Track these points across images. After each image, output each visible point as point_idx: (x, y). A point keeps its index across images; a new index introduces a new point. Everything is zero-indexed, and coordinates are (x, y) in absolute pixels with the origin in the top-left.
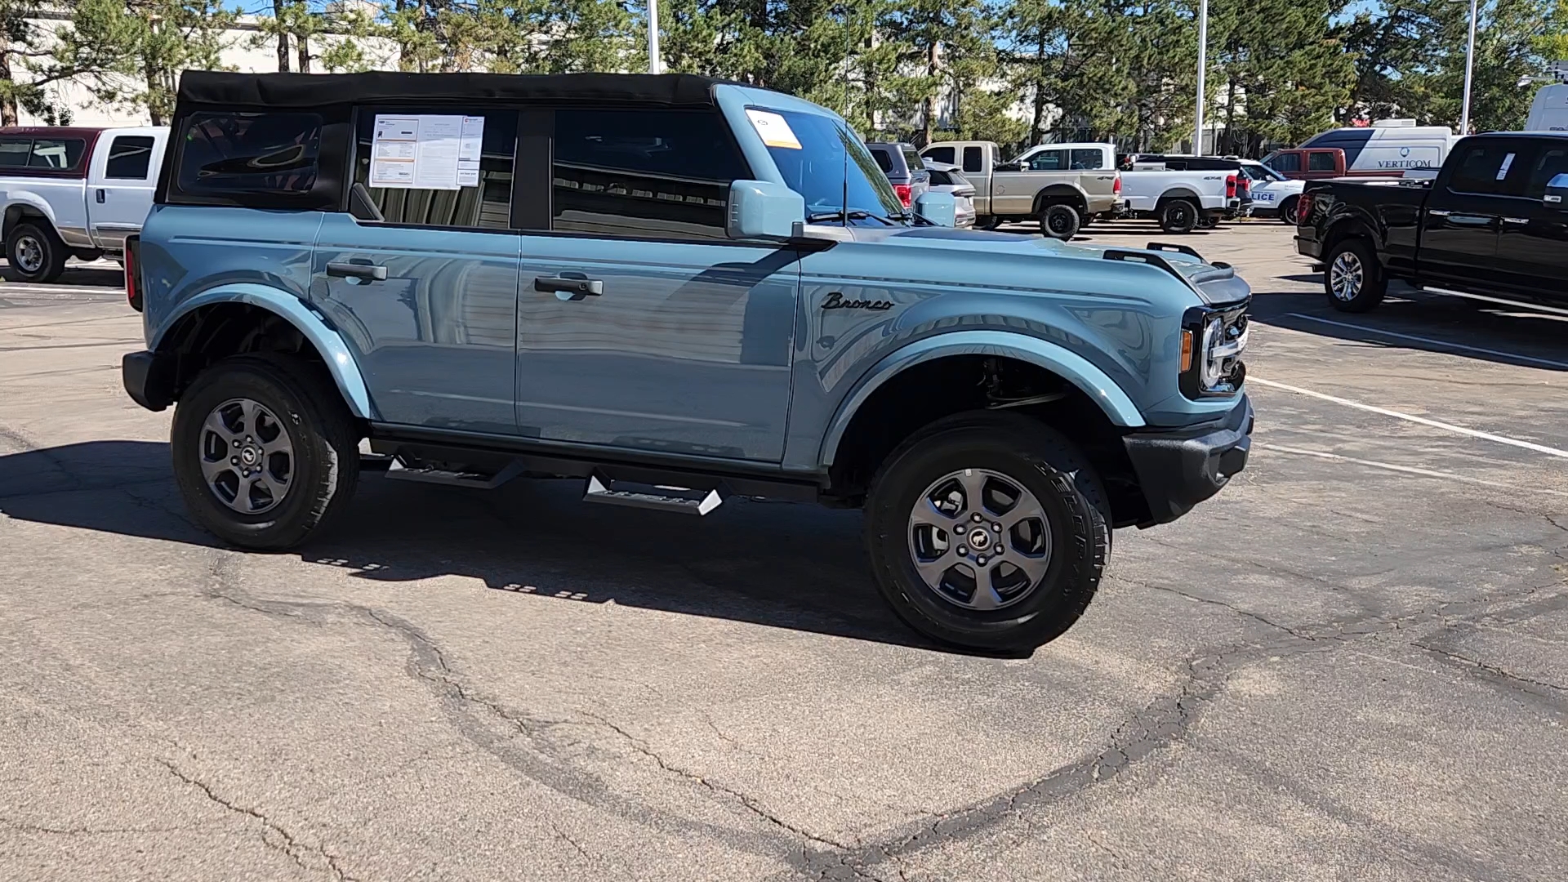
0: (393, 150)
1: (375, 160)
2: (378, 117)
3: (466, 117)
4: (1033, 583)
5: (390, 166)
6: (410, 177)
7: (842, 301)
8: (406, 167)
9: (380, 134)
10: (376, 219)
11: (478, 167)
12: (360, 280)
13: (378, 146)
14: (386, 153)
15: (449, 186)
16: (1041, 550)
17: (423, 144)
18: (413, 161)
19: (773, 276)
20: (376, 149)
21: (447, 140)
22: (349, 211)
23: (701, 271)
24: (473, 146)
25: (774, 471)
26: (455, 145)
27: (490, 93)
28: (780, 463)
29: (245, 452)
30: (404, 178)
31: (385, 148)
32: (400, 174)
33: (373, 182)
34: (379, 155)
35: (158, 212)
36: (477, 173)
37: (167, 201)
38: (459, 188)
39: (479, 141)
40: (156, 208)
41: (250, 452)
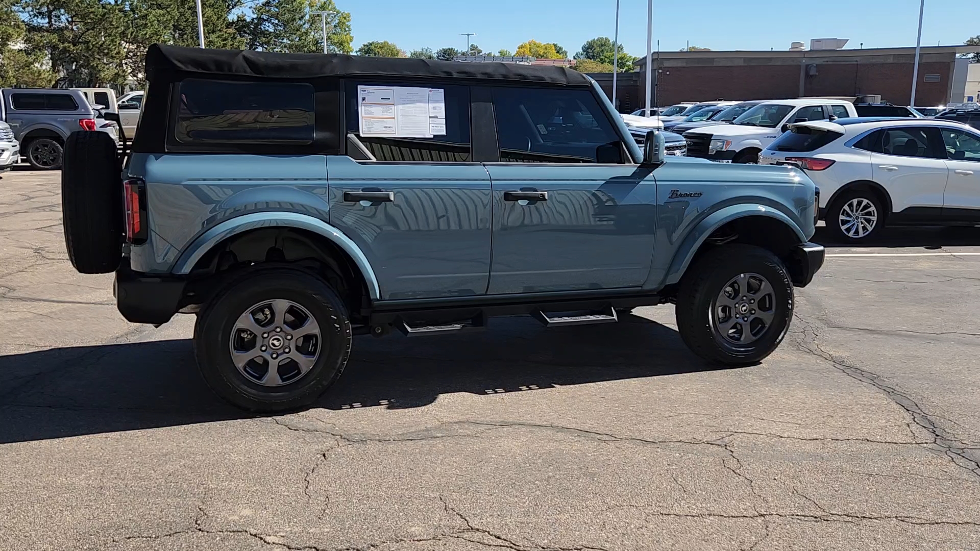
0: (377, 111)
1: (362, 117)
2: (360, 87)
3: (430, 89)
4: (767, 326)
5: (377, 122)
6: (394, 129)
7: (679, 193)
8: (389, 123)
9: (364, 99)
10: (370, 159)
11: (444, 123)
12: (371, 203)
13: (363, 107)
14: (372, 113)
15: (424, 135)
16: (770, 308)
17: (401, 107)
18: (394, 118)
19: (642, 183)
20: (362, 110)
21: (418, 104)
22: (346, 154)
23: (604, 182)
24: (438, 108)
25: (638, 292)
26: (425, 107)
27: (449, 73)
28: (641, 287)
29: (273, 340)
30: (388, 130)
31: (369, 109)
32: (385, 127)
33: (363, 133)
34: (365, 114)
35: (156, 160)
36: (444, 126)
37: (166, 151)
38: (432, 137)
39: (443, 105)
40: (152, 157)
41: (278, 340)
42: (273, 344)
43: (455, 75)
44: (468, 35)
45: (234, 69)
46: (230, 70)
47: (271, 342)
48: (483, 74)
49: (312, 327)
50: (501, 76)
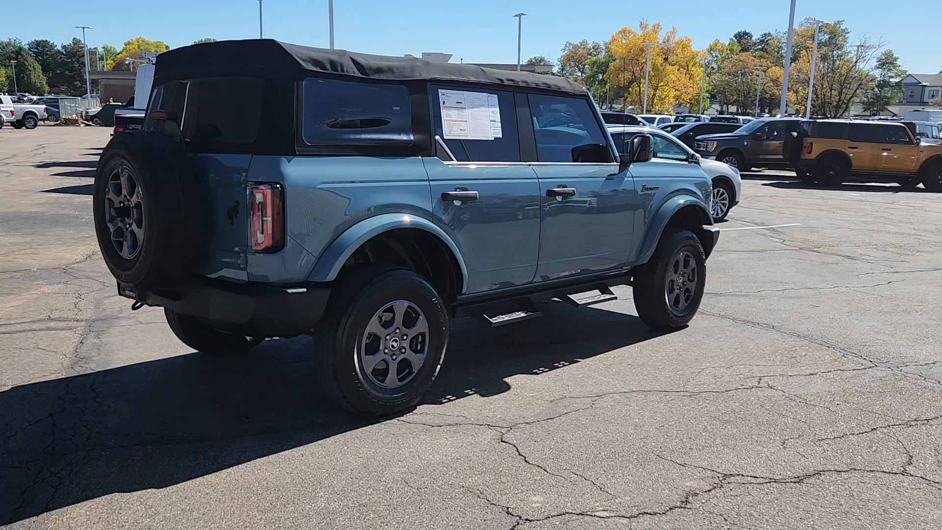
0: (454, 113)
1: (444, 120)
2: (440, 91)
3: (488, 94)
4: (693, 294)
5: (455, 125)
6: (467, 131)
7: (646, 187)
8: (463, 125)
9: (444, 103)
10: (453, 160)
11: (500, 126)
12: (461, 202)
13: (444, 111)
14: (450, 116)
15: (488, 138)
16: (694, 279)
17: (470, 110)
18: (466, 121)
19: (625, 179)
20: (444, 113)
21: (482, 109)
22: (436, 156)
23: (604, 179)
24: (494, 113)
26: (486, 111)
27: (502, 81)
29: (393, 342)
30: (463, 132)
31: (449, 113)
32: (461, 130)
33: (446, 135)
34: (446, 117)
35: (289, 163)
36: (500, 129)
37: (297, 153)
38: (493, 139)
39: (498, 110)
40: (284, 159)
41: (396, 341)
42: (393, 346)
43: (506, 83)
44: (83, 28)
45: (345, 69)
46: (342, 70)
47: (391, 343)
48: (523, 82)
49: (422, 325)
50: (534, 85)
